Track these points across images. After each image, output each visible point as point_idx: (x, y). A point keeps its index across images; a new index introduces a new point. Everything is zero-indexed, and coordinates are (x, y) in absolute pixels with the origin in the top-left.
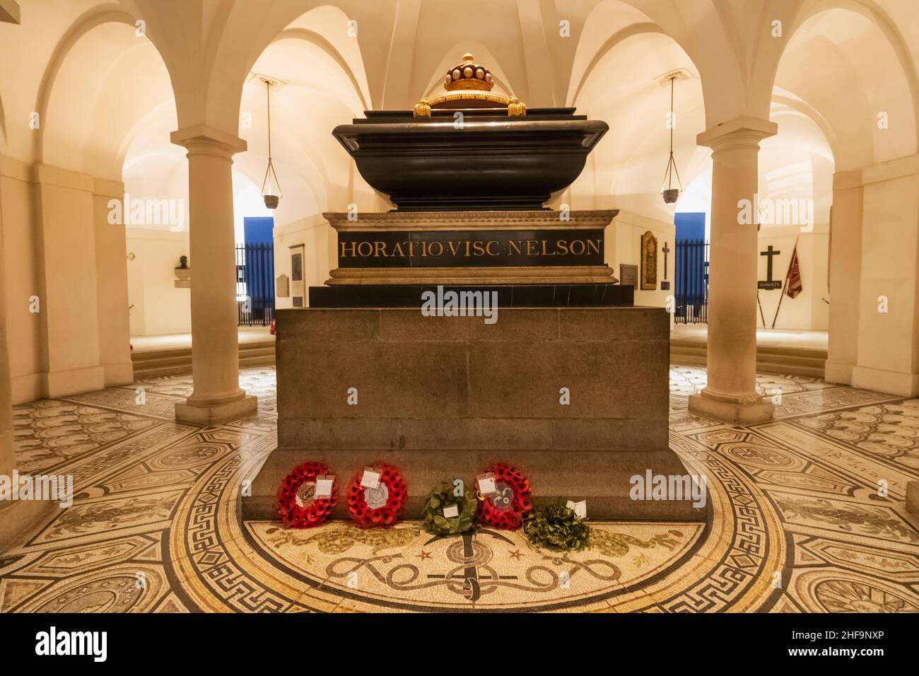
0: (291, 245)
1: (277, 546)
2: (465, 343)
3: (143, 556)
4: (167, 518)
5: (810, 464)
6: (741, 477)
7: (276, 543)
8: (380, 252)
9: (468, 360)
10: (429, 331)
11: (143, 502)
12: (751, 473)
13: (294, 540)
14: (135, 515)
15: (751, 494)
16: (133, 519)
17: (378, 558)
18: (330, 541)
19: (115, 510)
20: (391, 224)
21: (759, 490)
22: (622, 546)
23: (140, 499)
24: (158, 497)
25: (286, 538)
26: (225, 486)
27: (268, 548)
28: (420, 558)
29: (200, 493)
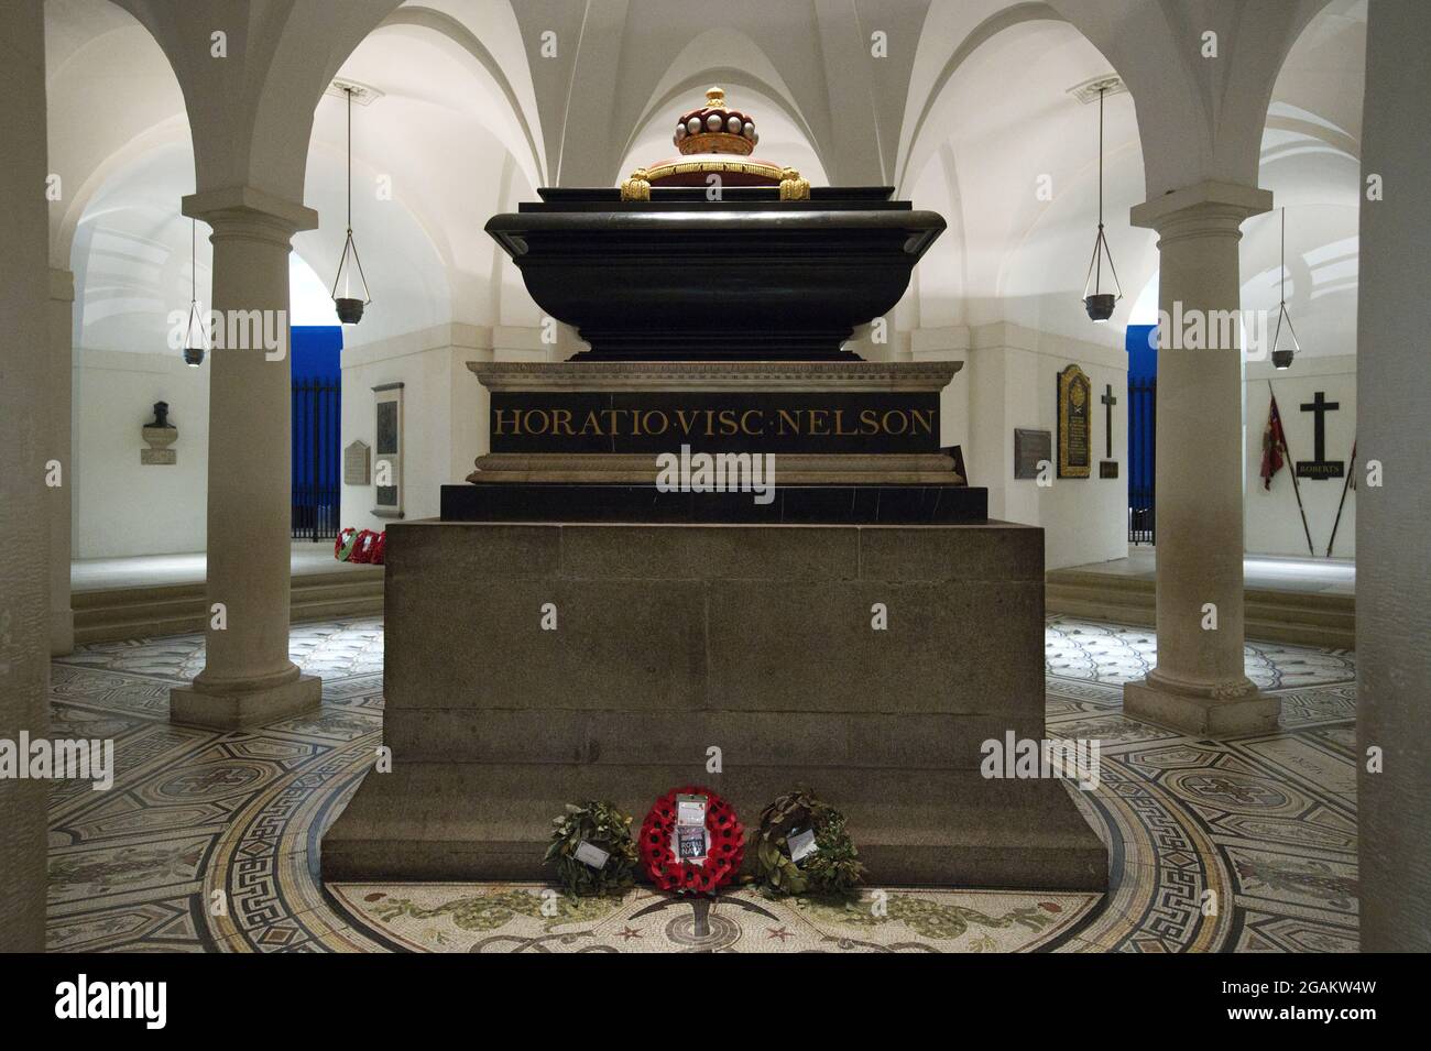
0: (374, 386)
1: (386, 919)
2: (702, 583)
3: (165, 932)
4: (193, 878)
5: (1317, 804)
6: (1186, 825)
7: (384, 915)
8: (561, 427)
9: (706, 612)
10: (643, 563)
11: (146, 854)
12: (1206, 819)
13: (413, 911)
14: (137, 873)
15: (1196, 851)
16: (134, 880)
17: (554, 937)
18: (472, 912)
19: (101, 866)
20: (580, 381)
21: (1212, 846)
22: (955, 923)
23: (139, 849)
24: (170, 846)
25: (400, 908)
26: (283, 830)
27: (372, 921)
28: (623, 937)
29: (241, 840)
